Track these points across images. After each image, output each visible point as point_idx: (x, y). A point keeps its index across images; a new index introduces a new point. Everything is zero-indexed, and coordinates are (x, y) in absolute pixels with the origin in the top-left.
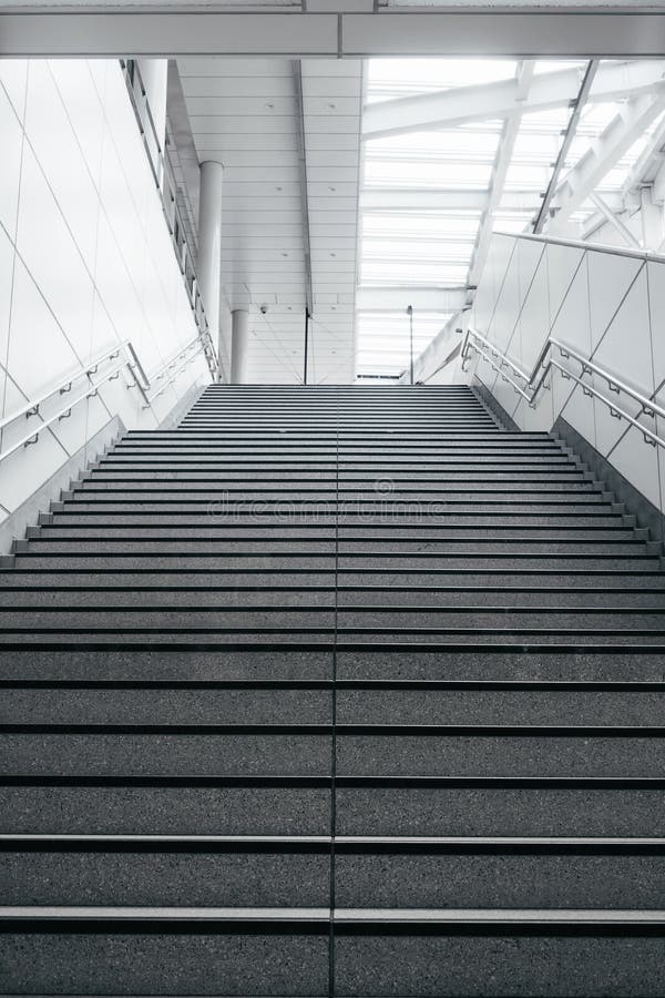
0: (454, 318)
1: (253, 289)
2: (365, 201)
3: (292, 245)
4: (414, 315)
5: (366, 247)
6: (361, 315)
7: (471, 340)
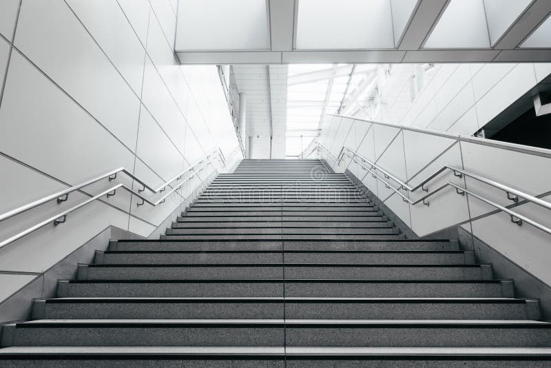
0: (315, 139)
1: (255, 131)
2: (288, 104)
4: (303, 138)
6: (287, 138)
7: (320, 145)
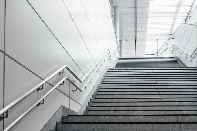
0: (166, 41)
1: (124, 35)
2: (149, 15)
3: (133, 26)
4: (158, 41)
5: (148, 26)
6: (147, 41)
7: (174, 47)
